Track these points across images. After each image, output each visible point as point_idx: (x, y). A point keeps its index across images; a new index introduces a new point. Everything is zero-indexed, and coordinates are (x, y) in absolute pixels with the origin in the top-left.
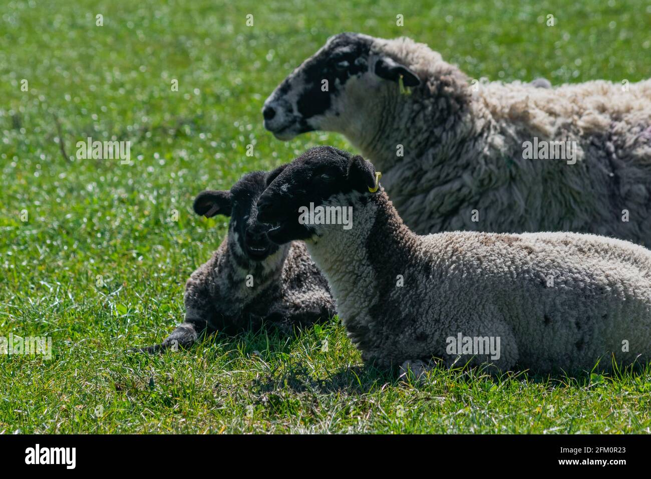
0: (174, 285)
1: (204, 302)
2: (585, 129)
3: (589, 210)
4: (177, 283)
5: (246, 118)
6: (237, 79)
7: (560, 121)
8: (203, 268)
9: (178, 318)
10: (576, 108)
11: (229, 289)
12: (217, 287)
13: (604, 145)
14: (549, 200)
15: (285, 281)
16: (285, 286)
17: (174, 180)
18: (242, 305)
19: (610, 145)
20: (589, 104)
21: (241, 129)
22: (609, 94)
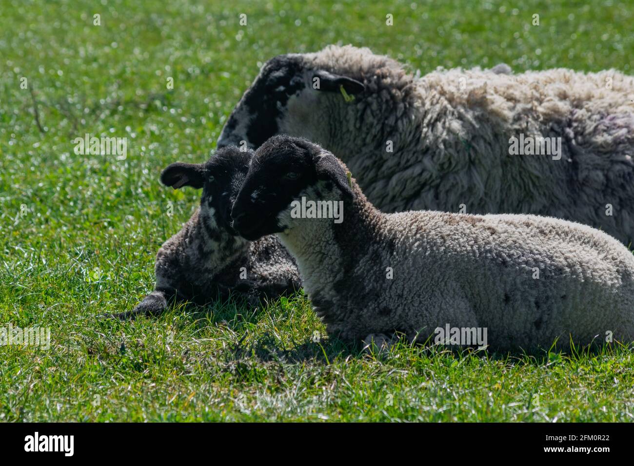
0: (145, 254)
1: (174, 271)
2: (544, 114)
3: (547, 193)
4: (148, 252)
5: (215, 96)
6: (207, 58)
7: (520, 107)
8: (175, 239)
9: (149, 286)
10: (537, 95)
11: (199, 260)
12: (187, 257)
13: (563, 130)
14: (508, 184)
15: (254, 253)
16: (253, 258)
17: (145, 153)
18: (210, 276)
19: (570, 132)
20: (551, 91)
21: (211, 105)
22: (571, 82)
